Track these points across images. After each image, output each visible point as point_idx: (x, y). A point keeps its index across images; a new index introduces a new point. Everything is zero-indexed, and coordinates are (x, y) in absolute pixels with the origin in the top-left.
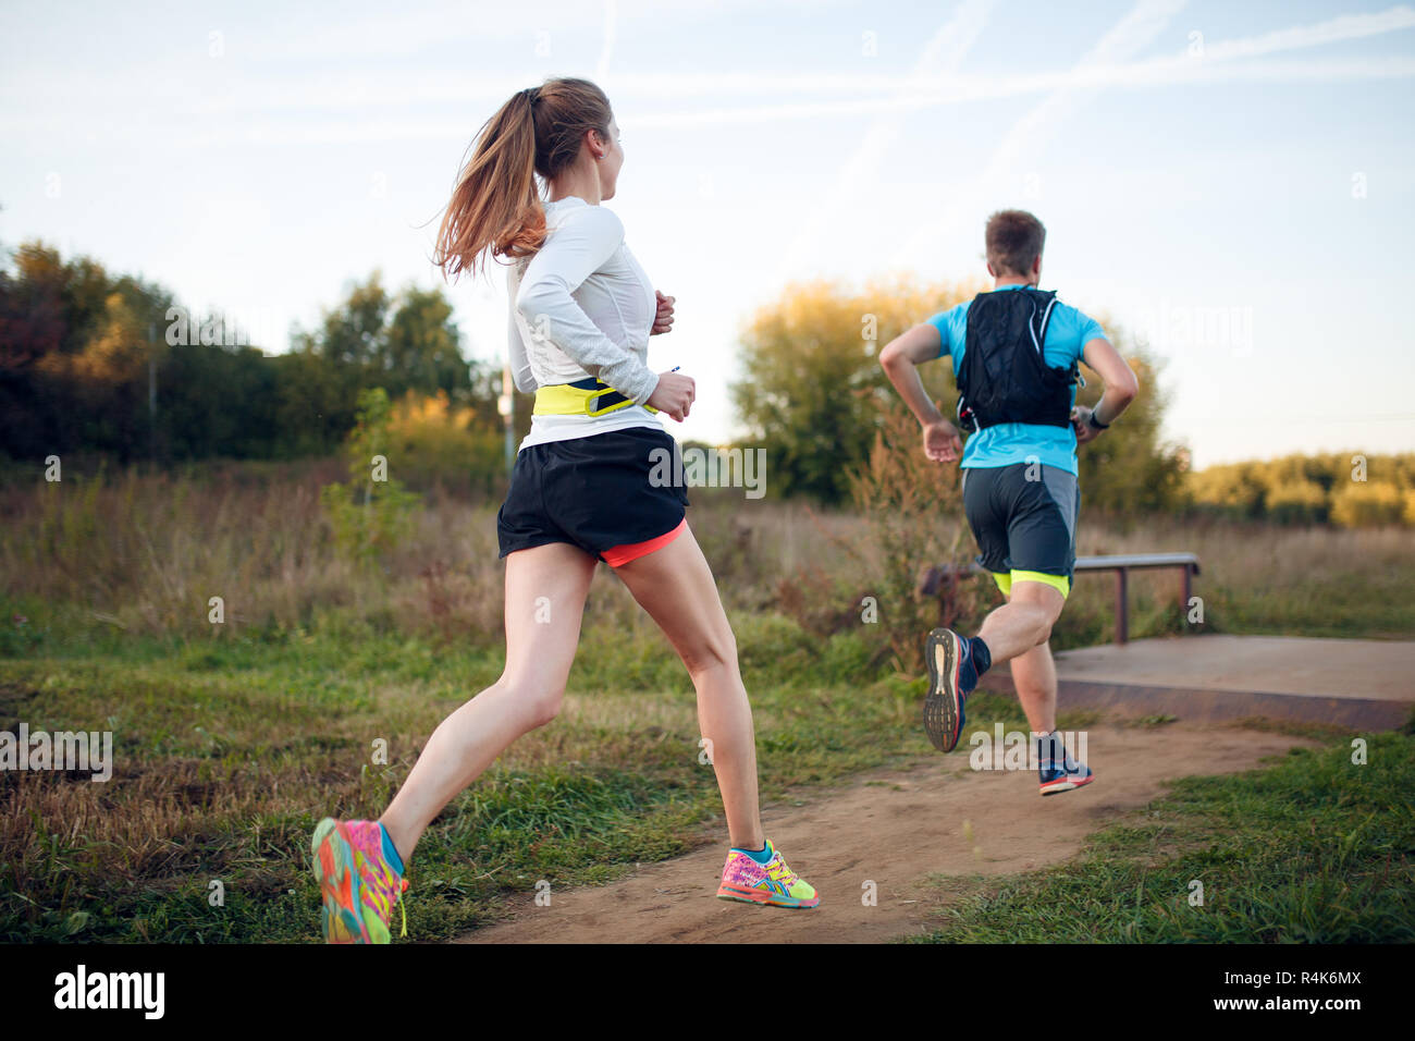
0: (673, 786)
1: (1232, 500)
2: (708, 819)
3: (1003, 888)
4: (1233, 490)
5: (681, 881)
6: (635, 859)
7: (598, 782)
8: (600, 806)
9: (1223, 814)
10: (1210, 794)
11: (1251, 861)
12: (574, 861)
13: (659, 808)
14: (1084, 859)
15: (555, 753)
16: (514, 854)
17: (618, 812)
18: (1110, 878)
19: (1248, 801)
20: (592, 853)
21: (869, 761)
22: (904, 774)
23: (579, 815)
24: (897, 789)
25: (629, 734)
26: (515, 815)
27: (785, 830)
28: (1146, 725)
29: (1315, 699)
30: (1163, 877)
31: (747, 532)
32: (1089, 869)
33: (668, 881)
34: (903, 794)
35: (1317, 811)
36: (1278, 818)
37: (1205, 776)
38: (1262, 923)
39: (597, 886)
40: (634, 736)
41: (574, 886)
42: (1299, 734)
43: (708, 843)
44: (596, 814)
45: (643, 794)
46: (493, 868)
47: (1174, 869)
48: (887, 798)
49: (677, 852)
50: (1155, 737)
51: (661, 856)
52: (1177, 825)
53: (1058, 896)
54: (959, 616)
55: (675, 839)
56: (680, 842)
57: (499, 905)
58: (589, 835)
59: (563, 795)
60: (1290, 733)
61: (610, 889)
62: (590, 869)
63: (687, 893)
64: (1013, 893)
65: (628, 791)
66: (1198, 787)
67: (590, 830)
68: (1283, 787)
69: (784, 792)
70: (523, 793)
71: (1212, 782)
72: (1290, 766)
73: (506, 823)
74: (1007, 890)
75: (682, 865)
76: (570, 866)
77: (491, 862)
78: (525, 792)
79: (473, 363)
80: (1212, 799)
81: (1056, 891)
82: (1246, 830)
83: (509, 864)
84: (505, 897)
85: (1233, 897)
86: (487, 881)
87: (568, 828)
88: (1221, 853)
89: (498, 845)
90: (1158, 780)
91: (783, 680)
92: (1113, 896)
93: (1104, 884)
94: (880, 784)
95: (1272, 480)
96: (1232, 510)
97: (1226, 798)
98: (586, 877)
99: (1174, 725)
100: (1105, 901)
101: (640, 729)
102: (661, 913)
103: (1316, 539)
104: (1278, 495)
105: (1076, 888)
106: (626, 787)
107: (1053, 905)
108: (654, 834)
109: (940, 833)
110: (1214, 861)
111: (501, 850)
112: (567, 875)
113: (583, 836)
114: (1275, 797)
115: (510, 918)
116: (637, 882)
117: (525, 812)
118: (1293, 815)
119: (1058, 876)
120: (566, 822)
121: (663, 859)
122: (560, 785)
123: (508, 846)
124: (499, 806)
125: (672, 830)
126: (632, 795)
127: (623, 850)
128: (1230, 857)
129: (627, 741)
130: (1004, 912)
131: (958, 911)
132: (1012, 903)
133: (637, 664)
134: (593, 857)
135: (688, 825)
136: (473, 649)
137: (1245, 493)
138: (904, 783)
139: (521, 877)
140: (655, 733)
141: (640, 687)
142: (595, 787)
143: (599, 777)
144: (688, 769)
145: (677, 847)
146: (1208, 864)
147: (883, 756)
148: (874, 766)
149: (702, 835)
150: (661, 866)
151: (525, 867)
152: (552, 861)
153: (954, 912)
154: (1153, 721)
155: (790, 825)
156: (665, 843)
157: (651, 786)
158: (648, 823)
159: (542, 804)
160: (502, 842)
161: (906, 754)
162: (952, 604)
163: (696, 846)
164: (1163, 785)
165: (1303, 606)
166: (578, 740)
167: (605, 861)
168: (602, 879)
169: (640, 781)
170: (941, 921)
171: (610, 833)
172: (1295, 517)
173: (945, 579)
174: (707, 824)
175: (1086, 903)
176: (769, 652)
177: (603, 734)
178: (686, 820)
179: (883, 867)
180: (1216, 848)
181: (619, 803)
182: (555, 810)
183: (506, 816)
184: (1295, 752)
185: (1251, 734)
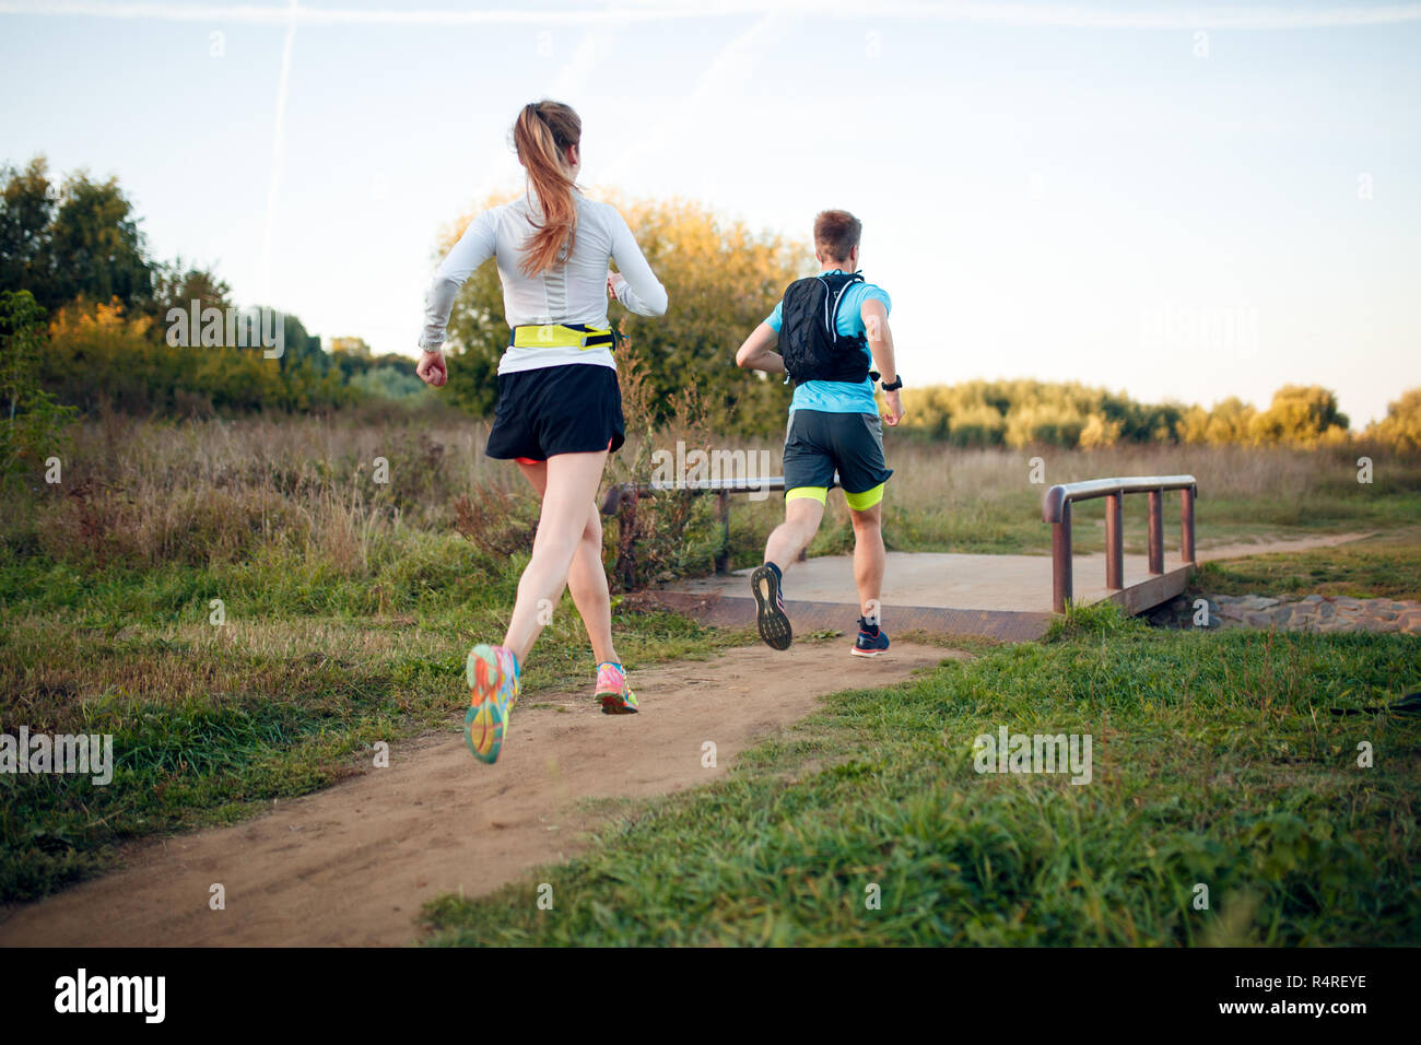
0: (327, 715)
1: (919, 422)
2: (360, 748)
3: (647, 810)
4: (920, 414)
5: (319, 816)
6: (274, 794)
7: (244, 714)
8: (242, 739)
9: (869, 726)
10: (862, 707)
11: (884, 773)
12: (203, 801)
13: (307, 740)
14: (729, 779)
15: (201, 684)
16: (134, 797)
17: (262, 746)
18: (750, 797)
19: (896, 713)
20: (225, 790)
21: (538, 682)
22: (571, 695)
23: (218, 750)
24: (561, 711)
25: (287, 662)
26: (144, 753)
27: (440, 758)
28: (814, 640)
29: (969, 612)
30: (800, 791)
31: (440, 449)
32: (733, 787)
33: (306, 819)
34: (567, 716)
35: (955, 721)
36: (920, 729)
37: (859, 689)
38: (882, 834)
39: (226, 826)
40: (291, 663)
41: (200, 828)
42: (953, 646)
43: (354, 775)
44: (237, 749)
45: (293, 725)
46: (110, 812)
47: (813, 784)
48: (552, 720)
49: (320, 785)
50: (823, 651)
51: (302, 791)
52: (824, 739)
53: (699, 816)
54: (638, 537)
55: (319, 772)
56: (324, 775)
57: (110, 853)
58: (225, 771)
59: (202, 729)
60: (945, 645)
61: (241, 829)
62: (221, 808)
63: (321, 831)
64: (656, 814)
65: (276, 723)
66: (853, 700)
67: (228, 766)
68: (927, 698)
69: (447, 717)
70: (155, 729)
71: (867, 695)
72: (938, 677)
73: (132, 763)
74: (651, 813)
75: (322, 799)
76: (199, 806)
77: (111, 805)
78: (157, 728)
79: (153, 266)
80: (862, 712)
81: (698, 812)
82: (887, 742)
83: (131, 807)
84: (120, 845)
85: (859, 811)
86: (100, 828)
87: (203, 764)
88: (857, 767)
89: (119, 787)
90: (815, 695)
91: (460, 601)
92: (751, 814)
93: (745, 802)
94: (545, 707)
95: (954, 404)
96: (920, 431)
97: (876, 710)
98: (215, 818)
99: (840, 640)
100: (742, 819)
101: (299, 655)
102: (289, 853)
103: (989, 460)
104: (960, 419)
105: (717, 807)
106: (277, 718)
107: (692, 826)
108: (296, 768)
109: (597, 755)
110: (850, 775)
111: (121, 793)
112: (193, 817)
113: (219, 772)
114: (921, 707)
115: (121, 868)
116: (271, 820)
117: (155, 748)
118: (934, 725)
119: (703, 795)
120: (202, 758)
121: (304, 794)
122: (199, 719)
123: (131, 787)
124: (125, 744)
125: (318, 762)
126: (281, 726)
127: (262, 787)
128: (866, 770)
129: (283, 668)
130: (645, 833)
131: (600, 836)
132: (653, 825)
133: (307, 587)
134: (227, 796)
135: (338, 756)
136: (129, 573)
137: (931, 417)
138: (570, 705)
139: (141, 821)
140: (315, 659)
141: (309, 611)
142: (239, 718)
143: (244, 708)
144: (345, 697)
145: (321, 780)
146: (844, 778)
147: (554, 677)
148: (543, 688)
149: (352, 765)
150: (302, 801)
151: (148, 810)
152: (179, 802)
153: (596, 837)
154: (821, 636)
155: (445, 753)
156: (308, 776)
157: (303, 715)
158: (293, 755)
159: (175, 740)
160: (124, 784)
161: (577, 675)
162: (632, 524)
163: (341, 778)
164: (820, 699)
165: (970, 524)
166: (228, 669)
167: (240, 799)
168: (231, 819)
169: (291, 711)
170: (582, 848)
171: (249, 768)
172: (973, 439)
173: (625, 498)
174: (358, 754)
175: (724, 822)
176: (447, 572)
177: (259, 662)
178: (337, 751)
179: (533, 793)
180: (853, 762)
181: (264, 737)
182: (191, 747)
183: (133, 755)
184: (945, 664)
185: (909, 647)
